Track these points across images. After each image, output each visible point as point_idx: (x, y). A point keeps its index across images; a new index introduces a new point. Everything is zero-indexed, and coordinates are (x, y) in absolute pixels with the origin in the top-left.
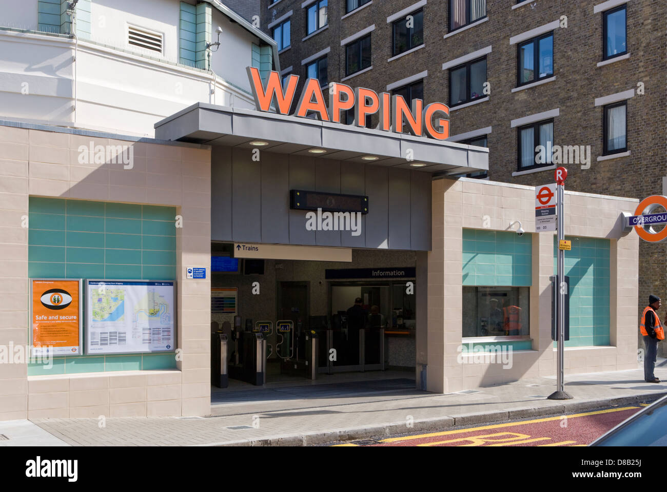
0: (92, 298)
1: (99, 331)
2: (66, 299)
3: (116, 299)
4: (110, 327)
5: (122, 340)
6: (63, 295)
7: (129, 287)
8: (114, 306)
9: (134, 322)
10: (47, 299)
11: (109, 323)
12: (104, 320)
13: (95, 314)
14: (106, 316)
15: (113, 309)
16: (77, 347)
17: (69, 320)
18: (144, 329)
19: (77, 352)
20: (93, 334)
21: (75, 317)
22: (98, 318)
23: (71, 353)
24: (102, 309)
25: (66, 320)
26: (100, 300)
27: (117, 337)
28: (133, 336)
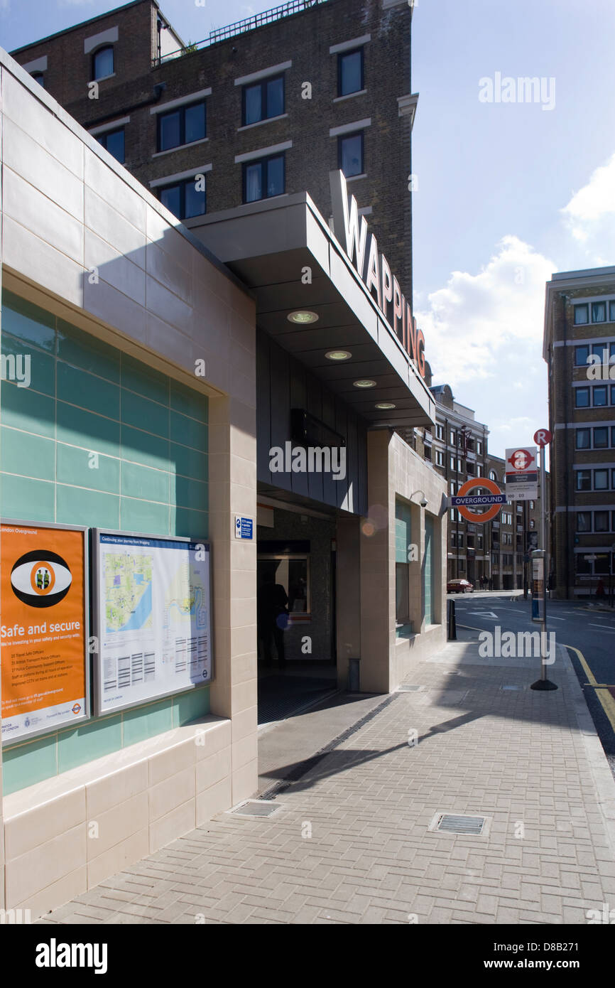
0: (104, 577)
1: (116, 654)
2: (61, 578)
3: (140, 579)
4: (133, 644)
5: (148, 670)
7: (157, 551)
8: (138, 591)
9: (164, 628)
10: (26, 580)
11: (131, 633)
12: (123, 628)
13: (111, 613)
14: (127, 617)
15: (137, 600)
16: (81, 701)
17: (67, 633)
18: (178, 642)
19: (80, 715)
20: (108, 661)
21: (79, 625)
22: (115, 624)
24: (121, 601)
25: (61, 633)
26: (117, 581)
27: (142, 665)
28: (165, 660)
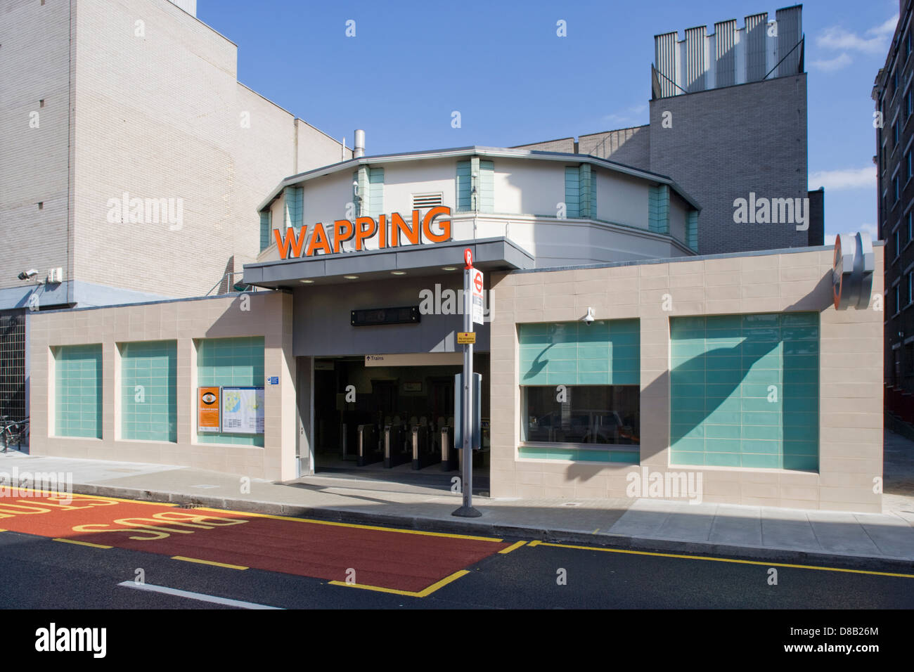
0: (225, 398)
1: (228, 418)
2: (213, 398)
3: (236, 399)
4: (234, 416)
5: (239, 425)
6: (212, 396)
7: (243, 391)
8: (235, 403)
9: (245, 413)
10: (205, 398)
11: (233, 414)
12: (230, 411)
13: (227, 407)
14: (232, 409)
15: (235, 404)
16: (218, 428)
17: (214, 411)
18: (251, 418)
19: (218, 431)
20: (225, 420)
21: (217, 409)
22: (228, 410)
23: (215, 431)
24: (230, 404)
26: (229, 399)
27: (237, 423)
28: (245, 423)
